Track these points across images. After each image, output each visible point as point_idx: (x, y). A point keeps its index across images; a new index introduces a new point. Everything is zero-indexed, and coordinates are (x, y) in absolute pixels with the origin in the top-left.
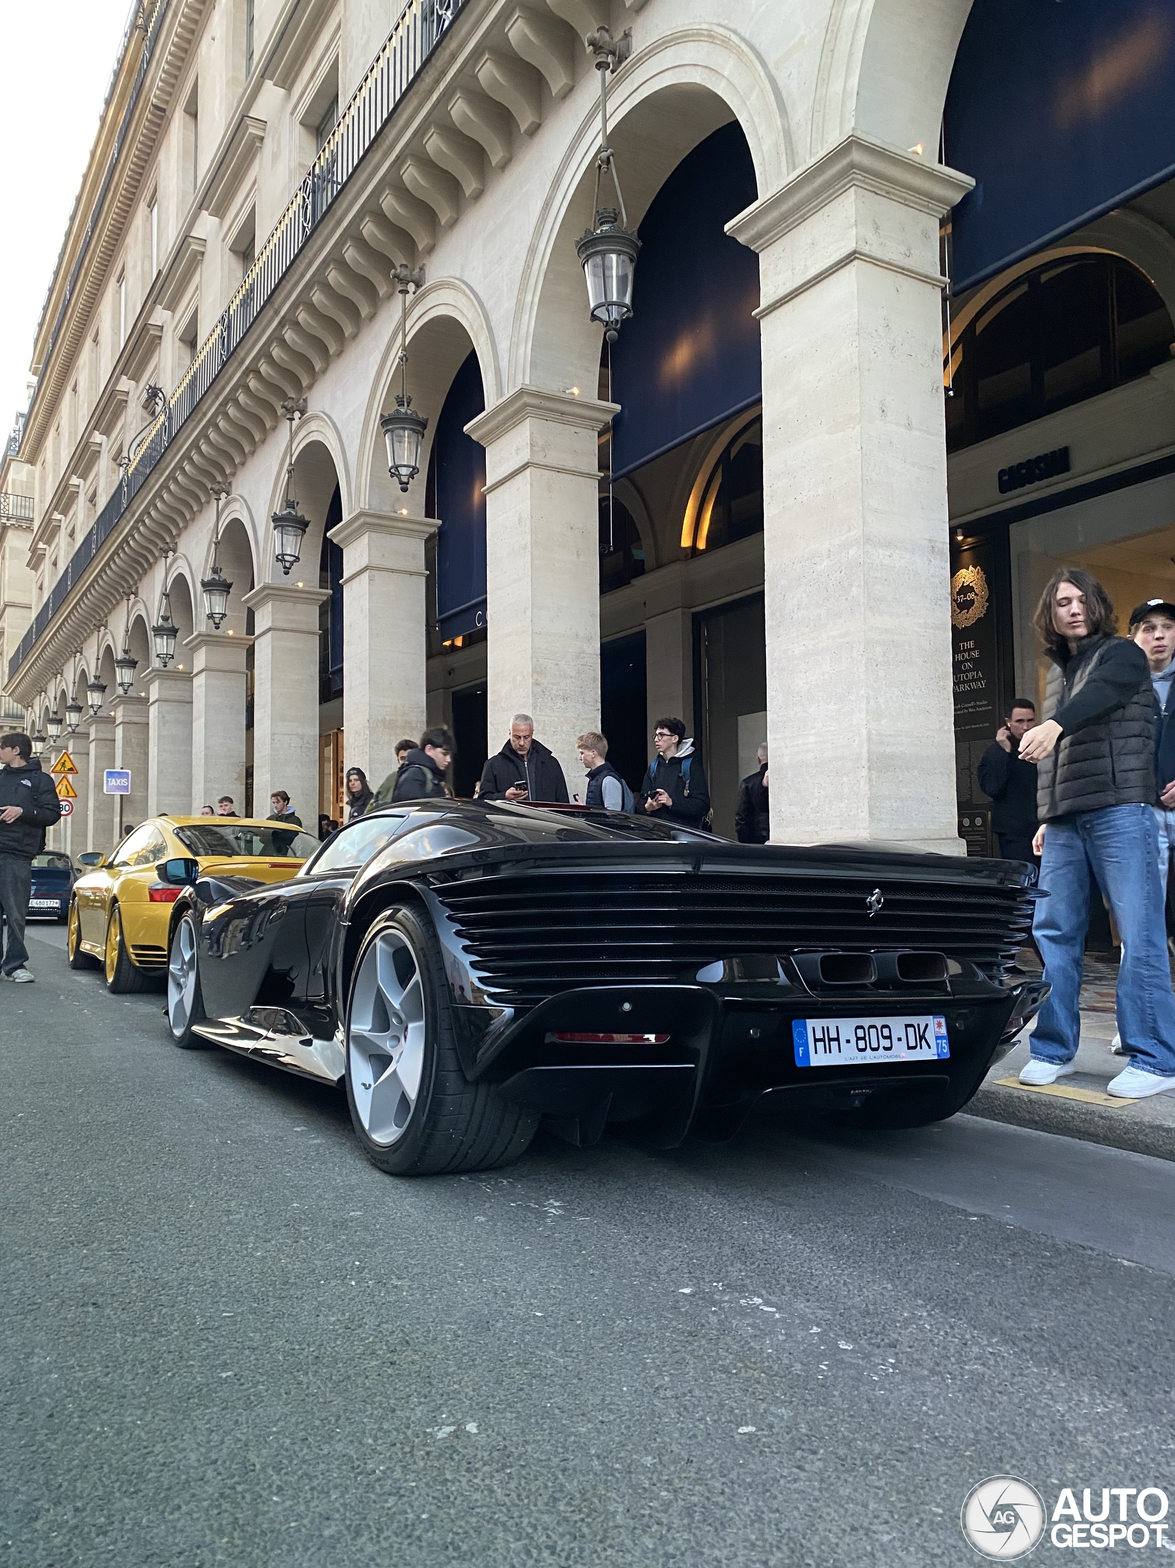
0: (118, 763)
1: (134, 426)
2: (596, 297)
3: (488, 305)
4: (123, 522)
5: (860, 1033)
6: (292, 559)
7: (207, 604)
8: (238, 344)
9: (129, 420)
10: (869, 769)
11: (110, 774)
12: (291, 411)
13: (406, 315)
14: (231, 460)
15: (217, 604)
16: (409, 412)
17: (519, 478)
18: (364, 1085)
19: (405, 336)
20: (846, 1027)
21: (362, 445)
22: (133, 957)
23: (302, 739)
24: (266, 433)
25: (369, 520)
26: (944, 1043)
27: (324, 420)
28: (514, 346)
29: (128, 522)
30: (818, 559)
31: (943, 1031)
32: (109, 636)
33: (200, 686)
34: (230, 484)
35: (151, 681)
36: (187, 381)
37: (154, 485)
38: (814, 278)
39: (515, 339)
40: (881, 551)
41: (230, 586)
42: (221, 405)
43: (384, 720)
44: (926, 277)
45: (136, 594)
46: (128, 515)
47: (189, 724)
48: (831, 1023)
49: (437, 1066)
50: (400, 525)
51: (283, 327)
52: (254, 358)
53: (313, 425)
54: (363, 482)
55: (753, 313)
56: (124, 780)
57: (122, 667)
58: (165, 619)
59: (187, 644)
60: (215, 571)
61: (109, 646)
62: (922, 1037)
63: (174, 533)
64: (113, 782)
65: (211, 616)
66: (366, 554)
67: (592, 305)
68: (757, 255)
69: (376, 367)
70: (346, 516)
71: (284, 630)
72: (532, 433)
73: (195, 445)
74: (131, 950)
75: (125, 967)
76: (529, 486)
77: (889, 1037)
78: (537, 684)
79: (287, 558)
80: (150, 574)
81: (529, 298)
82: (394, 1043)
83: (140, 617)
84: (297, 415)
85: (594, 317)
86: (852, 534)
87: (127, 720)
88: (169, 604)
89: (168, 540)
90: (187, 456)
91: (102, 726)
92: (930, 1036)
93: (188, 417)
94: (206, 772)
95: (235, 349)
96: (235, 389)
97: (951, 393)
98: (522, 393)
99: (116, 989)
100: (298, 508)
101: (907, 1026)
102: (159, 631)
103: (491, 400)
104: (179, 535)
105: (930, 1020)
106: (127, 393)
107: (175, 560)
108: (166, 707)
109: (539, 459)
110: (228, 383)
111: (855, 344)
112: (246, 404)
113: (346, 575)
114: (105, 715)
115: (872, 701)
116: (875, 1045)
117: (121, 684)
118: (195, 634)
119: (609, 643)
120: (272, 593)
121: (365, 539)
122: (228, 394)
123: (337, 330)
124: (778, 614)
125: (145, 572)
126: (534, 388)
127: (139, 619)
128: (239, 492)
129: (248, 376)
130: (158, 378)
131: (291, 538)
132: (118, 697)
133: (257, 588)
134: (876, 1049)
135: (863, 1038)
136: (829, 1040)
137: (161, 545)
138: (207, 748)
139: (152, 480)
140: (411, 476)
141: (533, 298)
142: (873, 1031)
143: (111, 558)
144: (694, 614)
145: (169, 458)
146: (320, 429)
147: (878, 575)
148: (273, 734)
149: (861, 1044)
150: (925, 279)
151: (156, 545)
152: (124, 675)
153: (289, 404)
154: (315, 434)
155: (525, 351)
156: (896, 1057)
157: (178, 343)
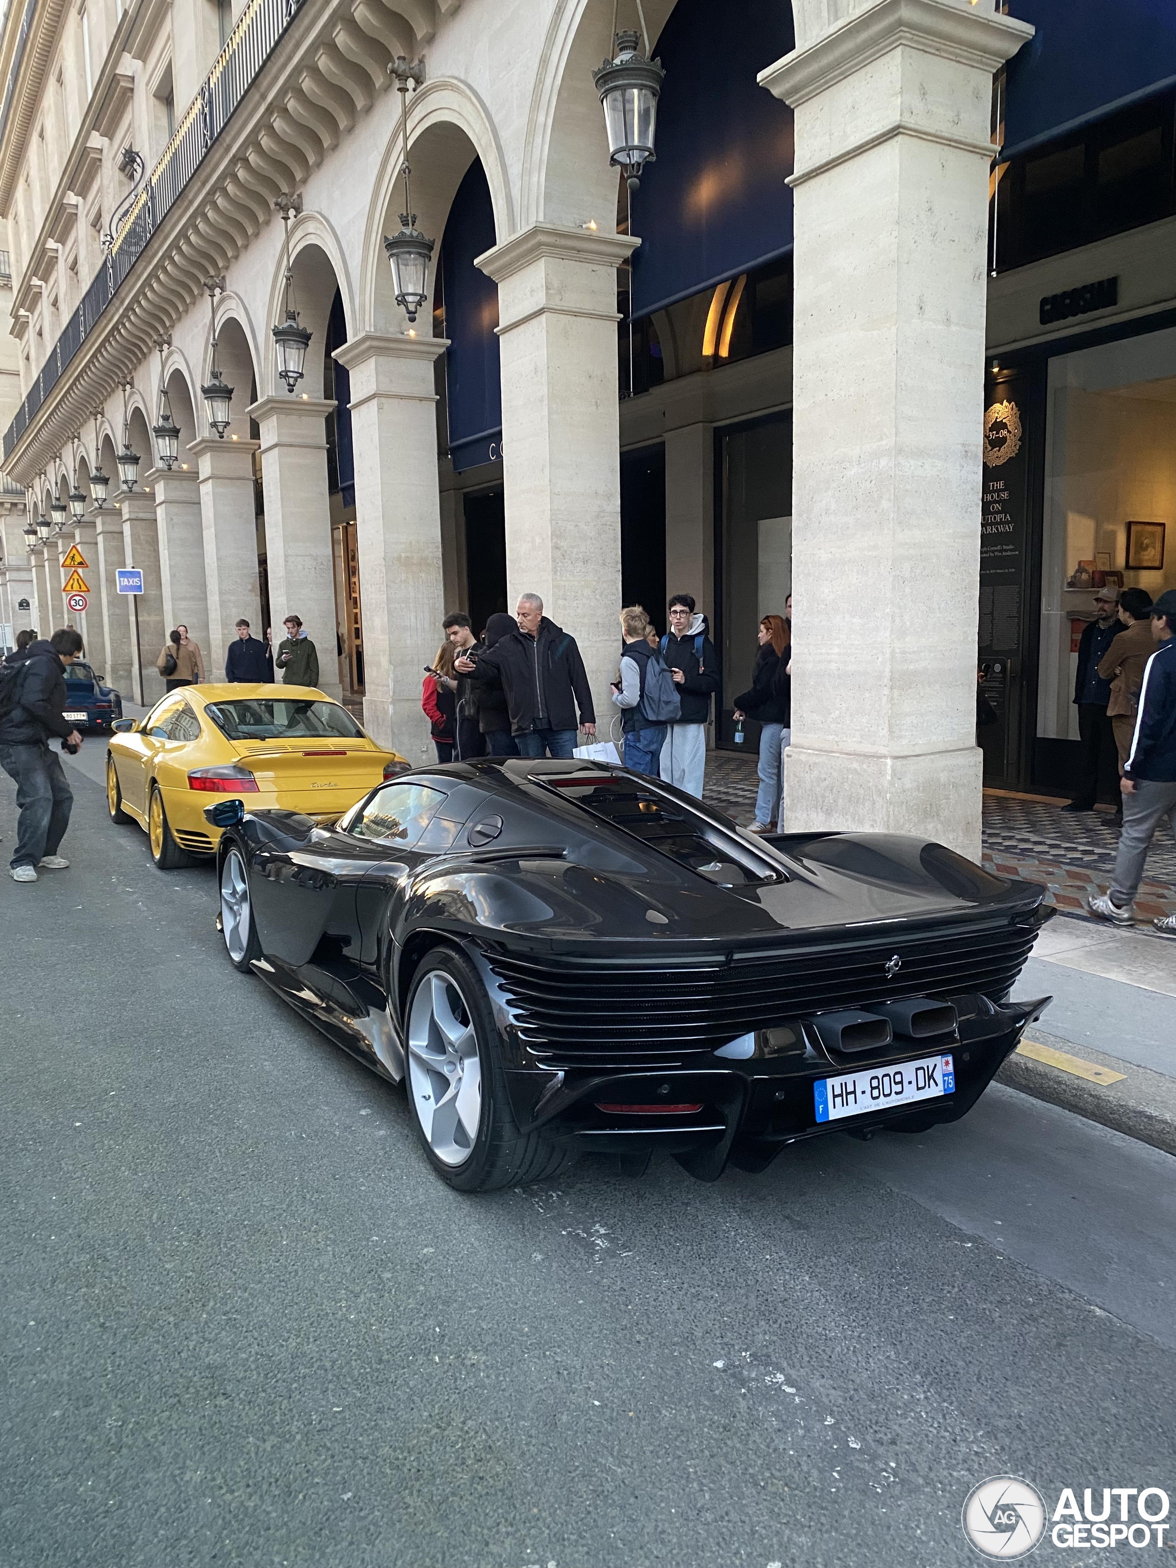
0: (129, 561)
1: (111, 190)
2: (616, 138)
3: (496, 120)
4: (112, 309)
5: (875, 1083)
6: (295, 375)
7: (209, 412)
8: (222, 130)
9: (105, 183)
10: (892, 688)
11: (122, 574)
12: (284, 208)
13: (406, 114)
14: (224, 253)
15: (220, 411)
16: (415, 234)
17: (534, 322)
18: (424, 1097)
19: (406, 139)
20: (862, 1079)
21: (365, 259)
22: (178, 840)
23: (316, 559)
24: (259, 227)
25: (375, 343)
26: (951, 1080)
27: (322, 223)
28: (526, 172)
29: (117, 310)
30: (848, 465)
31: (951, 1068)
32: (107, 425)
33: (207, 493)
34: (224, 278)
35: (156, 481)
36: (168, 158)
37: (142, 273)
38: (854, 150)
39: (527, 166)
40: (912, 462)
41: (231, 391)
42: (208, 194)
43: (399, 558)
44: (975, 147)
45: (132, 384)
46: (116, 302)
47: (198, 527)
48: (848, 1078)
49: (494, 1116)
50: (408, 347)
51: (272, 114)
52: (241, 146)
53: (311, 227)
54: (367, 300)
55: (786, 181)
56: (136, 580)
57: (124, 463)
58: (166, 418)
59: (190, 449)
60: (215, 375)
61: (107, 436)
62: (931, 1077)
63: (168, 324)
64: (125, 582)
65: (214, 425)
66: (373, 379)
67: (612, 149)
68: (793, 111)
69: (376, 172)
70: (351, 338)
71: (291, 446)
72: (547, 275)
73: (183, 234)
74: (176, 834)
75: (171, 847)
76: (544, 331)
77: (901, 1082)
78: (556, 547)
79: (290, 374)
80: (144, 365)
81: (541, 119)
82: (451, 1067)
83: (137, 409)
84: (292, 212)
85: (614, 161)
86: (884, 442)
87: (133, 516)
88: (168, 401)
89: (162, 332)
90: (175, 245)
91: (108, 519)
92: (938, 1076)
93: (173, 205)
94: (220, 584)
95: (220, 134)
96: (222, 177)
97: (994, 274)
98: (535, 231)
99: (163, 865)
100: (299, 319)
101: (917, 1069)
102: (160, 432)
103: (503, 235)
104: (172, 326)
105: (938, 1060)
106: (101, 150)
107: (170, 354)
108: (174, 508)
109: (556, 303)
110: (214, 170)
111: (895, 233)
112: (236, 195)
113: (353, 400)
114: (110, 506)
115: (898, 620)
116: (887, 1092)
117: (126, 482)
118: (198, 439)
119: (628, 452)
120: (275, 406)
121: (372, 361)
122: (216, 182)
123: (331, 121)
124: (805, 516)
125: (140, 361)
126: (549, 226)
127: (137, 411)
128: (234, 289)
129: (236, 165)
130: (133, 137)
131: (294, 351)
132: (123, 492)
133: (260, 400)
134: (889, 1095)
135: (878, 1087)
136: (845, 1094)
137: (155, 337)
138: (219, 559)
139: (139, 268)
140: (419, 304)
141: (546, 118)
142: (886, 1079)
143: (102, 345)
144: (715, 429)
145: (156, 246)
146: (318, 232)
147: (908, 487)
148: (286, 556)
149: (875, 1093)
150: (973, 149)
151: (150, 336)
152: (127, 472)
153: (283, 200)
154: (312, 236)
155: (539, 179)
156: (907, 1099)
157: (152, 100)
